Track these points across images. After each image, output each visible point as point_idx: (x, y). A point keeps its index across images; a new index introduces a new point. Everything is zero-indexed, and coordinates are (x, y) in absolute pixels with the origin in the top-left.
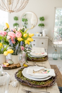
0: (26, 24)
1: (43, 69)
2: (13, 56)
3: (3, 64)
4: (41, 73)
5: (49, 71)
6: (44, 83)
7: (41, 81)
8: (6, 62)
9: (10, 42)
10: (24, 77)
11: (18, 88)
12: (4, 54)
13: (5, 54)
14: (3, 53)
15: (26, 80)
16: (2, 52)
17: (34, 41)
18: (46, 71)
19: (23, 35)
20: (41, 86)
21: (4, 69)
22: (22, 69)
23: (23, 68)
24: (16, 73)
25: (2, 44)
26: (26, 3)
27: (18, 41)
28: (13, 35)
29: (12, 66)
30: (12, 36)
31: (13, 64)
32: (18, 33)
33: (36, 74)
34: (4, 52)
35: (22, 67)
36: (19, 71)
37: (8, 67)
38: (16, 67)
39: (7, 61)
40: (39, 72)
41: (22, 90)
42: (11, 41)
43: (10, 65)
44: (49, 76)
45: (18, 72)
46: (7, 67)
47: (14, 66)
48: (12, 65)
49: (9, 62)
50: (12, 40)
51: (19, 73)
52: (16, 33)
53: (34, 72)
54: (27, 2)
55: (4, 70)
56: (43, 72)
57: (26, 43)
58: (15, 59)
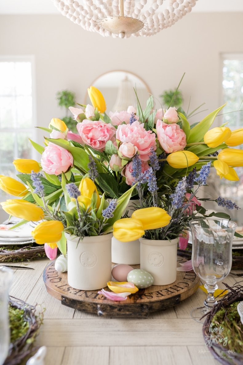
2: (154, 242)
29: (155, 298)
31: (154, 285)
32: (169, 129)
47: (165, 295)
48: (155, 291)
52: (158, 130)
57: (225, 173)
58: (161, 261)
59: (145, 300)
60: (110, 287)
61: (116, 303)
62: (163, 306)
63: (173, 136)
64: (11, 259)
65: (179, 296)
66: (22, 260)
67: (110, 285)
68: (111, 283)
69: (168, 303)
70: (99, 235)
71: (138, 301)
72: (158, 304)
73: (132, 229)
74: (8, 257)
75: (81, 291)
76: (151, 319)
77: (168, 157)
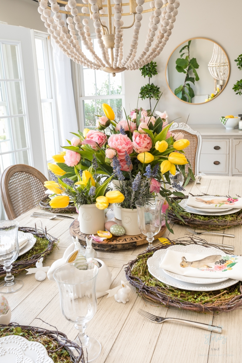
0: (192, 80)
1: (216, 257)
2: (125, 209)
3: (96, 235)
4: (205, 268)
5: (233, 264)
6: (207, 299)
7: (199, 293)
8: (104, 229)
9: (115, 168)
10: (151, 276)
11: (130, 306)
12: (97, 204)
13: (100, 205)
14: (95, 201)
15: (156, 285)
16: (92, 199)
17: (217, 148)
18: (223, 262)
19: (154, 145)
20: (196, 306)
21: (96, 250)
22: (149, 251)
23: (155, 250)
24: (132, 264)
25: (93, 171)
26: (163, 40)
27: (139, 162)
28: (124, 145)
29: (121, 242)
30: (120, 147)
31: (125, 235)
32: (138, 138)
33: (190, 271)
34: (97, 200)
35: (150, 247)
36: (139, 258)
37: (110, 245)
38: (133, 246)
39: (107, 226)
40: (202, 264)
41: (141, 312)
42: (118, 163)
43: (115, 237)
44: (230, 280)
45: (136, 261)
46: (105, 242)
47: (128, 241)
48: (123, 238)
49: (114, 230)
50: (121, 161)
51: (139, 263)
52: (133, 138)
53: (184, 263)
54: (165, 35)
55: (98, 253)
56: (213, 265)
57: (164, 171)
58: (129, 221)
59: (114, 242)
60: (99, 234)
61: (97, 242)
62: (124, 247)
63: (140, 143)
64: (63, 211)
65: (135, 242)
66: (70, 212)
67: (99, 233)
68: (100, 231)
69: (127, 246)
70: (92, 204)
71: (109, 243)
72: (121, 246)
73: (101, 203)
74: (61, 210)
75: (84, 234)
76: (117, 254)
77: (138, 156)
